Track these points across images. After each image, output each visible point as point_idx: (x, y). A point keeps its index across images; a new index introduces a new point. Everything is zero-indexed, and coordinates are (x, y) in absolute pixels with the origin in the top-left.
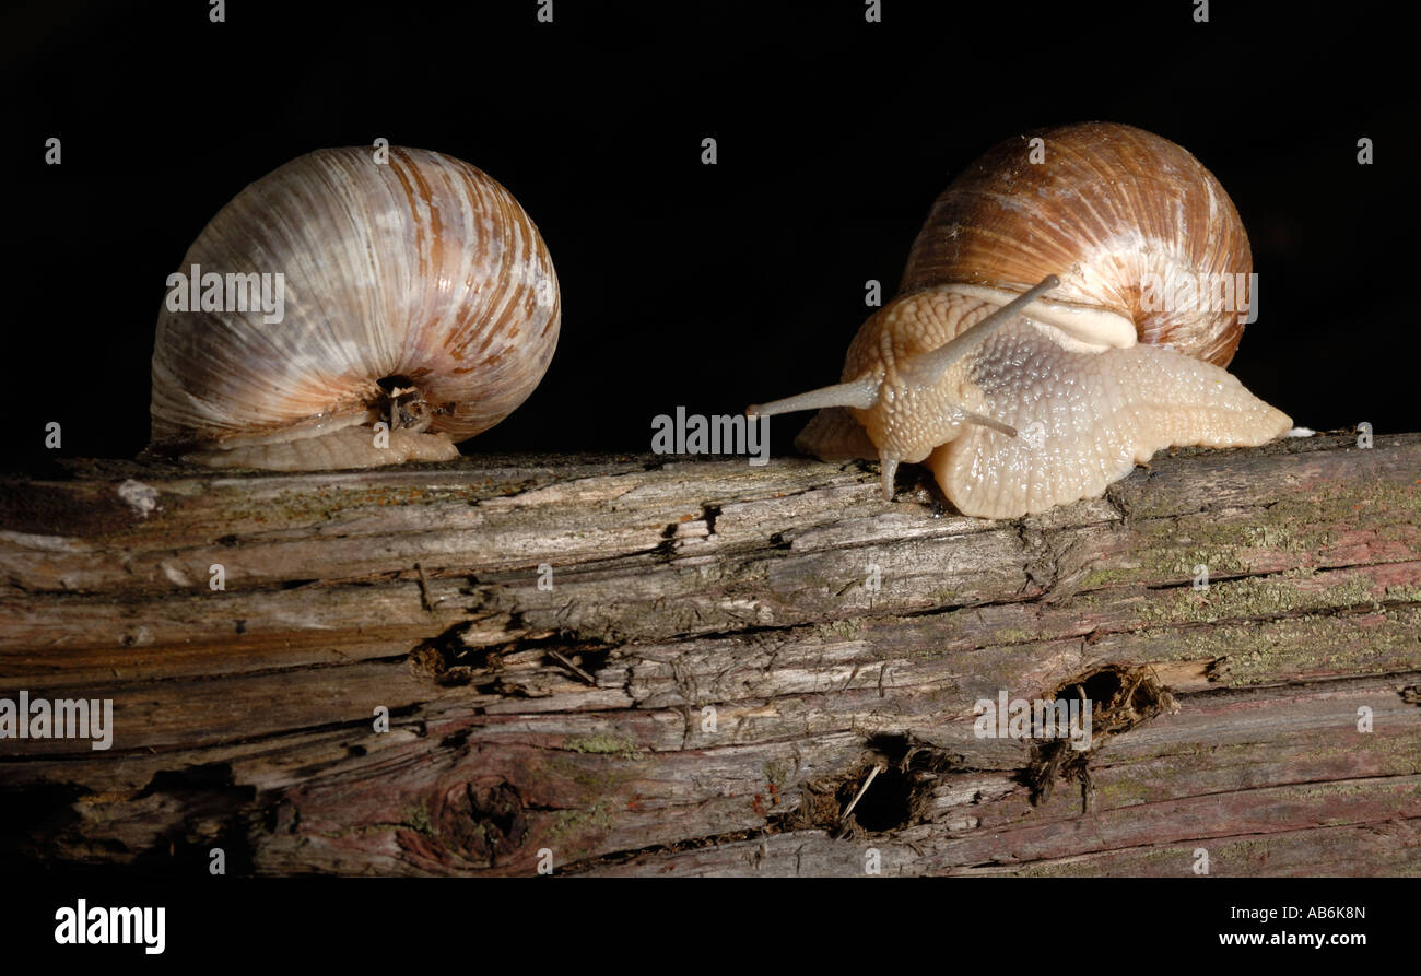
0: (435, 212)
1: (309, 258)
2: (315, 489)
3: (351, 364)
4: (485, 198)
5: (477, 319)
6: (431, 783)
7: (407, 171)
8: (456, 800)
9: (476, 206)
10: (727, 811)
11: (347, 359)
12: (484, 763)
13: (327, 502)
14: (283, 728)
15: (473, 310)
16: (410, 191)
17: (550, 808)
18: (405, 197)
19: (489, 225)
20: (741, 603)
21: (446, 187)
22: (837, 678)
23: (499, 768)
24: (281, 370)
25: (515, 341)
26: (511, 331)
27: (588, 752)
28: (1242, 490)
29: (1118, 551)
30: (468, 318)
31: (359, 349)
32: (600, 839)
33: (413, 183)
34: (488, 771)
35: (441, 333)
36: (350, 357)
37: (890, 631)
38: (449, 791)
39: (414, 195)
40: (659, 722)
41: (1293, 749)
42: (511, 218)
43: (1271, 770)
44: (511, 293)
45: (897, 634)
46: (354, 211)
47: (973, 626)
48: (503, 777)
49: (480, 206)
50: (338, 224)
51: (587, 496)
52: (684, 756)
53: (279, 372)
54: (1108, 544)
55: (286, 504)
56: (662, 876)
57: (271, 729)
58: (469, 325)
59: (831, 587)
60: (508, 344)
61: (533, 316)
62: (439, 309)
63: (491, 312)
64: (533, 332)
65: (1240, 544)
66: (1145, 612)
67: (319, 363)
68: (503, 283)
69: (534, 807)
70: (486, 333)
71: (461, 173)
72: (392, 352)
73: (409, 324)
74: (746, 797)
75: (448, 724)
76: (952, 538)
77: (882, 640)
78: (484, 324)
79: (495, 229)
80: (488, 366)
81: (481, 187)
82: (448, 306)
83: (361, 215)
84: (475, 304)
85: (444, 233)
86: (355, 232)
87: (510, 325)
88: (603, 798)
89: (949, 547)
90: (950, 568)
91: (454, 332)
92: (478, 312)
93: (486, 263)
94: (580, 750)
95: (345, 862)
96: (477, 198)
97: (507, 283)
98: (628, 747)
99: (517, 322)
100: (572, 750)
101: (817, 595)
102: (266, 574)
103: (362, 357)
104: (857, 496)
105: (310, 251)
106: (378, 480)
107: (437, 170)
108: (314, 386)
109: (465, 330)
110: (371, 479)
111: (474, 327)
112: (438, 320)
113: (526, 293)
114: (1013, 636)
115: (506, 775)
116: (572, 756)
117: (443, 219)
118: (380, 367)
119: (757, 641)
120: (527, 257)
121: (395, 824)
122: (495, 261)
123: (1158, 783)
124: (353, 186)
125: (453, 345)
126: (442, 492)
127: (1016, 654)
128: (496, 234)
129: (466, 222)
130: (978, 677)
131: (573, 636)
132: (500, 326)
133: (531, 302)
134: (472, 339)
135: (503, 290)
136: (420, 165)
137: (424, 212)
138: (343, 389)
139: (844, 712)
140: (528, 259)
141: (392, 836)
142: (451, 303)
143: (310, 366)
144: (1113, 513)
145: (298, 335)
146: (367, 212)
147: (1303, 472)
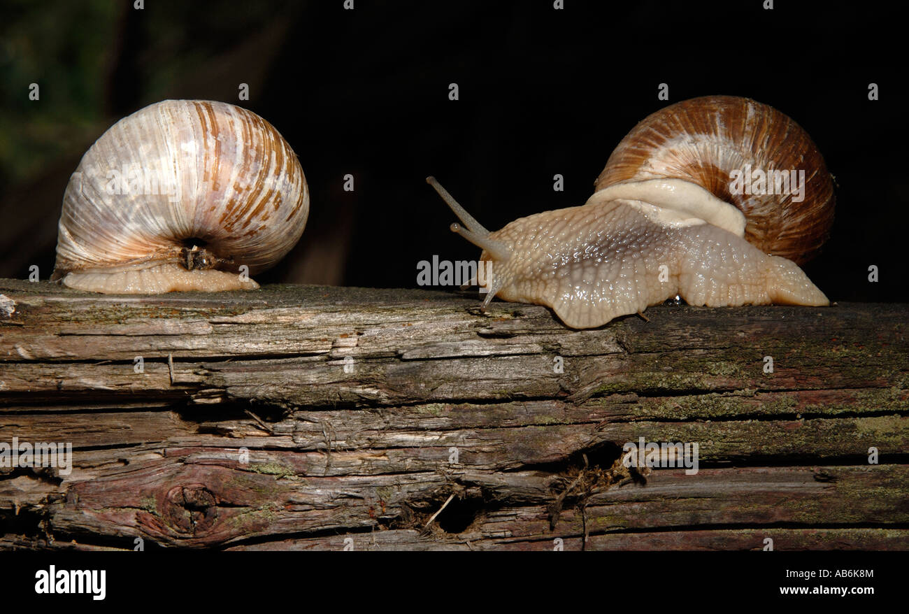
0: (218, 144)
1: (140, 165)
2: (111, 306)
3: (162, 230)
4: (254, 136)
5: (241, 209)
6: (160, 485)
7: (207, 118)
8: (174, 496)
9: (246, 142)
10: (350, 514)
11: (160, 227)
12: (192, 476)
13: (118, 314)
14: (91, 445)
15: (237, 203)
16: (205, 130)
17: (232, 505)
18: (202, 134)
19: (253, 153)
20: (368, 390)
21: (230, 129)
22: (428, 439)
23: (202, 480)
24: (120, 231)
25: (267, 223)
26: (264, 217)
27: (263, 473)
28: (707, 339)
29: (620, 371)
30: (234, 208)
31: (166, 222)
32: (266, 525)
33: (209, 126)
34: (194, 480)
35: (216, 216)
36: (161, 226)
37: (464, 412)
38: (170, 490)
39: (207, 133)
40: (310, 458)
41: (729, 503)
42: (270, 150)
43: (713, 515)
44: (264, 194)
45: (469, 415)
46: (169, 140)
47: (521, 413)
48: (204, 485)
49: (250, 141)
50: (159, 147)
51: (282, 319)
52: (324, 479)
53: (118, 231)
54: (614, 367)
55: (94, 314)
56: (305, 550)
57: (84, 445)
58: (234, 212)
59: (427, 383)
60: (262, 224)
61: (279, 209)
62: (215, 201)
63: (250, 205)
64: (280, 218)
65: (704, 372)
66: (637, 411)
67: (142, 227)
68: (258, 189)
69: (223, 505)
70: (246, 217)
71: (243, 121)
72: (187, 224)
73: (196, 209)
74: (364, 507)
75: (179, 451)
76: (511, 358)
77: (458, 418)
78: (245, 212)
79: (257, 155)
80: (249, 237)
81: (254, 129)
82: (221, 200)
83: (172, 143)
84: (239, 200)
85: (222, 157)
86: (167, 152)
87: (263, 213)
88: (268, 501)
89: (508, 363)
90: (507, 376)
91: (225, 215)
92: (240, 205)
93: (248, 176)
94: (258, 472)
95: (104, 528)
96: (249, 137)
97: (262, 188)
98: (288, 472)
99: (267, 212)
100: (253, 472)
101: (417, 388)
102: (77, 355)
103: (168, 226)
104: (456, 328)
105: (141, 162)
106: (152, 303)
107: (228, 118)
108: (140, 242)
109: (232, 214)
110: (147, 302)
111: (238, 213)
112: (214, 208)
113: (275, 195)
114: (547, 420)
115: (206, 484)
116: (252, 475)
117: (223, 148)
118: (181, 233)
119: (379, 413)
120: (278, 173)
121: (136, 508)
122: (254, 175)
123: (635, 517)
124: (172, 124)
125: (225, 223)
126: (192, 312)
127: (547, 432)
128: (257, 159)
129: (237, 151)
130: (520, 444)
131: (259, 404)
132: (256, 213)
133: (278, 200)
134: (236, 221)
135: (258, 193)
136: (217, 114)
137: (211, 143)
138: (159, 244)
139: (430, 460)
140: (279, 175)
141: (133, 515)
142: (223, 198)
143: (137, 229)
144: (618, 348)
145: (130, 211)
146: (177, 141)
147: (750, 329)
